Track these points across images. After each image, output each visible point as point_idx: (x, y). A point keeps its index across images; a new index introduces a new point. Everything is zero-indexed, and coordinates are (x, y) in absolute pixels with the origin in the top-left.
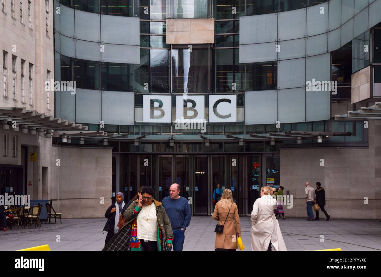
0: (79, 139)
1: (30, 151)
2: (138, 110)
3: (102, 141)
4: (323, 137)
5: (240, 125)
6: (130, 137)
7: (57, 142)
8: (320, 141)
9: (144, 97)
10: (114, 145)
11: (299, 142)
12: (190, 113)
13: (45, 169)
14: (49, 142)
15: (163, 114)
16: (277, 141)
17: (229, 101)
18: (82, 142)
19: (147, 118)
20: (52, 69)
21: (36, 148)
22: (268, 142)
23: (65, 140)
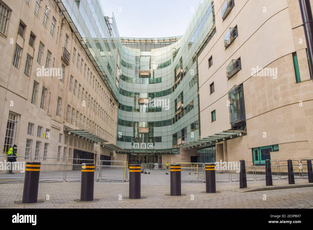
0: (120, 152)
1: (111, 154)
2: (132, 146)
3: (125, 152)
4: (171, 152)
5: (153, 149)
6: (131, 152)
7: (116, 152)
8: (171, 153)
9: (134, 143)
10: (127, 153)
11: (166, 153)
12: (143, 147)
13: (114, 157)
14: (115, 152)
15: (138, 147)
16: (161, 153)
17: (152, 144)
18: (121, 153)
19: (134, 148)
20: (116, 137)
21: (113, 153)
22: (160, 153)
23: (118, 152)
